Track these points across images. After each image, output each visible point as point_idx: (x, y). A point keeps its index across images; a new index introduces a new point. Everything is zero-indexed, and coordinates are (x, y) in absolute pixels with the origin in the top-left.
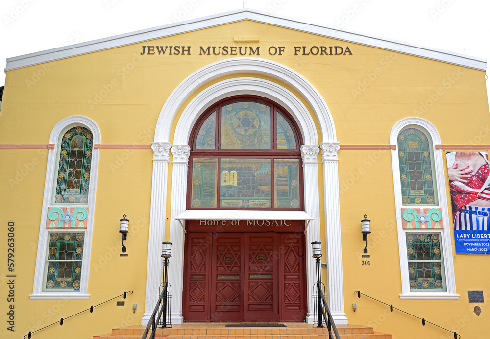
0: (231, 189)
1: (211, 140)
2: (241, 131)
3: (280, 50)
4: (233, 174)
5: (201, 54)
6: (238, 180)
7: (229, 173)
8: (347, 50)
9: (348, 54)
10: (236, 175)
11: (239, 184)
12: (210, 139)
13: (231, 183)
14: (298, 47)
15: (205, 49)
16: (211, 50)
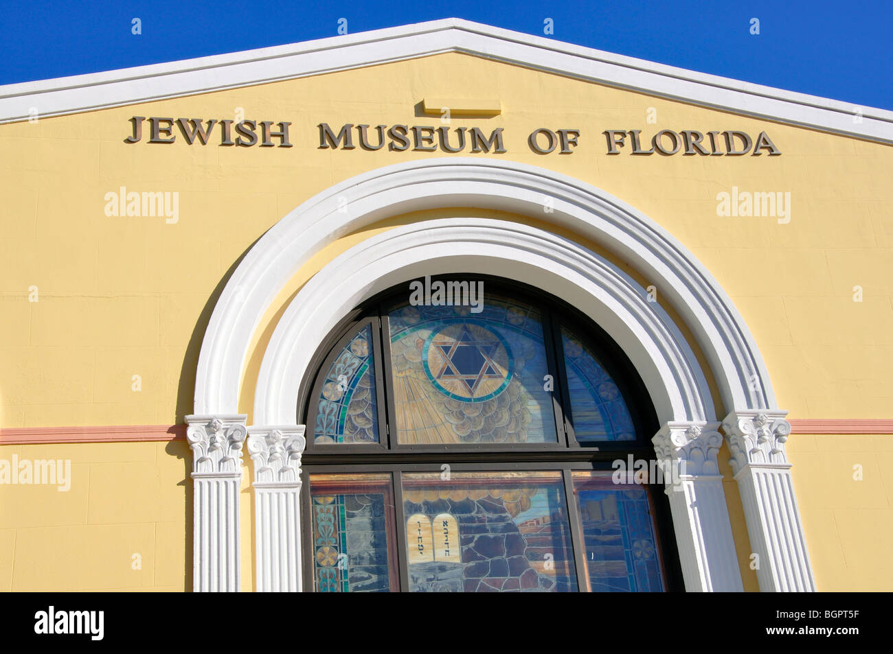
0: (441, 575)
1: (362, 415)
2: (456, 384)
3: (565, 140)
4: (445, 523)
5: (323, 147)
6: (464, 542)
7: (432, 519)
8: (762, 144)
9: (765, 152)
10: (454, 528)
11: (467, 556)
12: (359, 411)
13: (441, 556)
14: (616, 133)
15: (336, 131)
16: (355, 134)
